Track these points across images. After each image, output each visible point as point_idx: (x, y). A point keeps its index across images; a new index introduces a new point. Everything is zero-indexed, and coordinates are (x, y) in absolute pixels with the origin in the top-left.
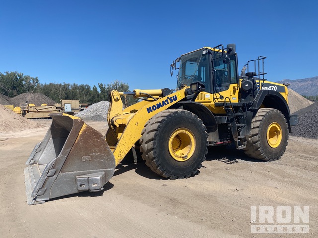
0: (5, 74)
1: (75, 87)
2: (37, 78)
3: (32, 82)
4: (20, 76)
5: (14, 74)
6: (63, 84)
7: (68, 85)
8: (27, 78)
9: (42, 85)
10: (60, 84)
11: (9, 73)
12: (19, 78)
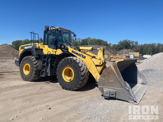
0: (123, 41)
1: (159, 45)
2: (137, 42)
3: (134, 44)
4: (129, 41)
5: (126, 41)
6: (151, 44)
7: (155, 44)
8: (132, 42)
9: (140, 45)
10: (150, 44)
11: (124, 40)
12: (128, 42)
